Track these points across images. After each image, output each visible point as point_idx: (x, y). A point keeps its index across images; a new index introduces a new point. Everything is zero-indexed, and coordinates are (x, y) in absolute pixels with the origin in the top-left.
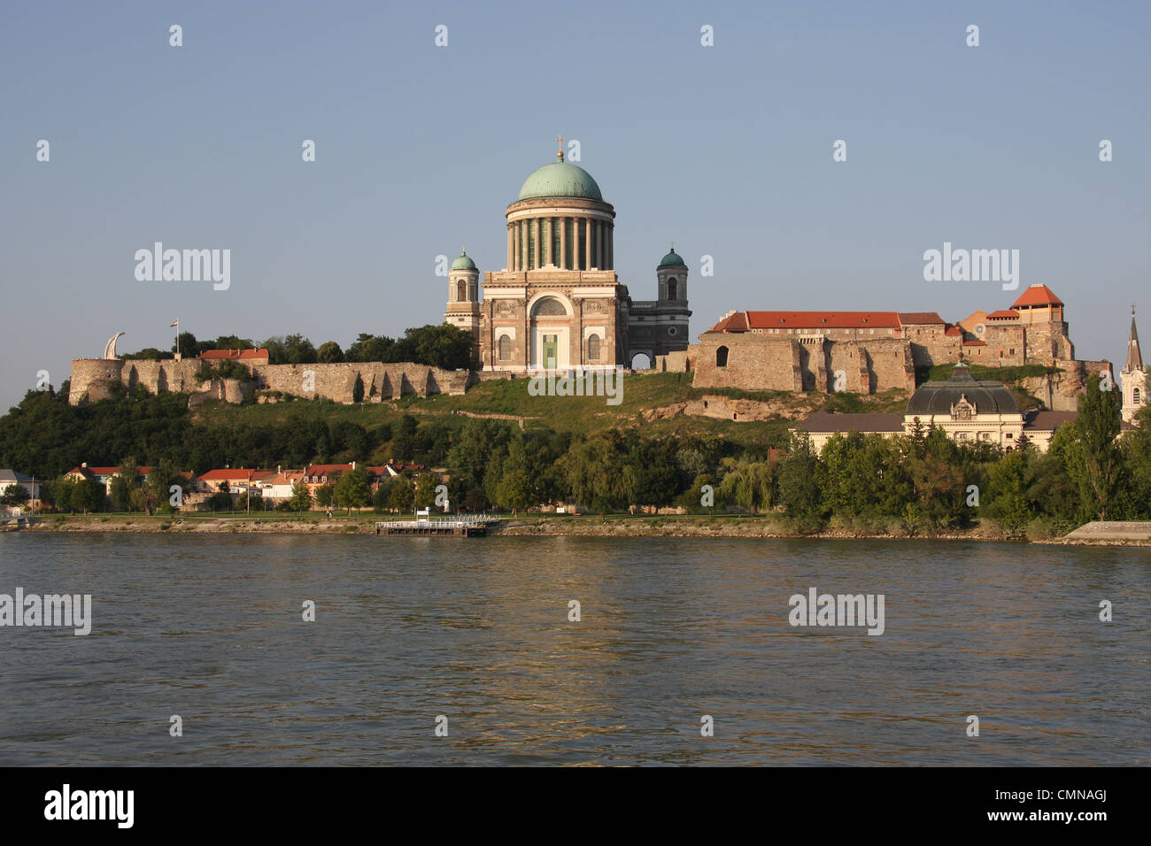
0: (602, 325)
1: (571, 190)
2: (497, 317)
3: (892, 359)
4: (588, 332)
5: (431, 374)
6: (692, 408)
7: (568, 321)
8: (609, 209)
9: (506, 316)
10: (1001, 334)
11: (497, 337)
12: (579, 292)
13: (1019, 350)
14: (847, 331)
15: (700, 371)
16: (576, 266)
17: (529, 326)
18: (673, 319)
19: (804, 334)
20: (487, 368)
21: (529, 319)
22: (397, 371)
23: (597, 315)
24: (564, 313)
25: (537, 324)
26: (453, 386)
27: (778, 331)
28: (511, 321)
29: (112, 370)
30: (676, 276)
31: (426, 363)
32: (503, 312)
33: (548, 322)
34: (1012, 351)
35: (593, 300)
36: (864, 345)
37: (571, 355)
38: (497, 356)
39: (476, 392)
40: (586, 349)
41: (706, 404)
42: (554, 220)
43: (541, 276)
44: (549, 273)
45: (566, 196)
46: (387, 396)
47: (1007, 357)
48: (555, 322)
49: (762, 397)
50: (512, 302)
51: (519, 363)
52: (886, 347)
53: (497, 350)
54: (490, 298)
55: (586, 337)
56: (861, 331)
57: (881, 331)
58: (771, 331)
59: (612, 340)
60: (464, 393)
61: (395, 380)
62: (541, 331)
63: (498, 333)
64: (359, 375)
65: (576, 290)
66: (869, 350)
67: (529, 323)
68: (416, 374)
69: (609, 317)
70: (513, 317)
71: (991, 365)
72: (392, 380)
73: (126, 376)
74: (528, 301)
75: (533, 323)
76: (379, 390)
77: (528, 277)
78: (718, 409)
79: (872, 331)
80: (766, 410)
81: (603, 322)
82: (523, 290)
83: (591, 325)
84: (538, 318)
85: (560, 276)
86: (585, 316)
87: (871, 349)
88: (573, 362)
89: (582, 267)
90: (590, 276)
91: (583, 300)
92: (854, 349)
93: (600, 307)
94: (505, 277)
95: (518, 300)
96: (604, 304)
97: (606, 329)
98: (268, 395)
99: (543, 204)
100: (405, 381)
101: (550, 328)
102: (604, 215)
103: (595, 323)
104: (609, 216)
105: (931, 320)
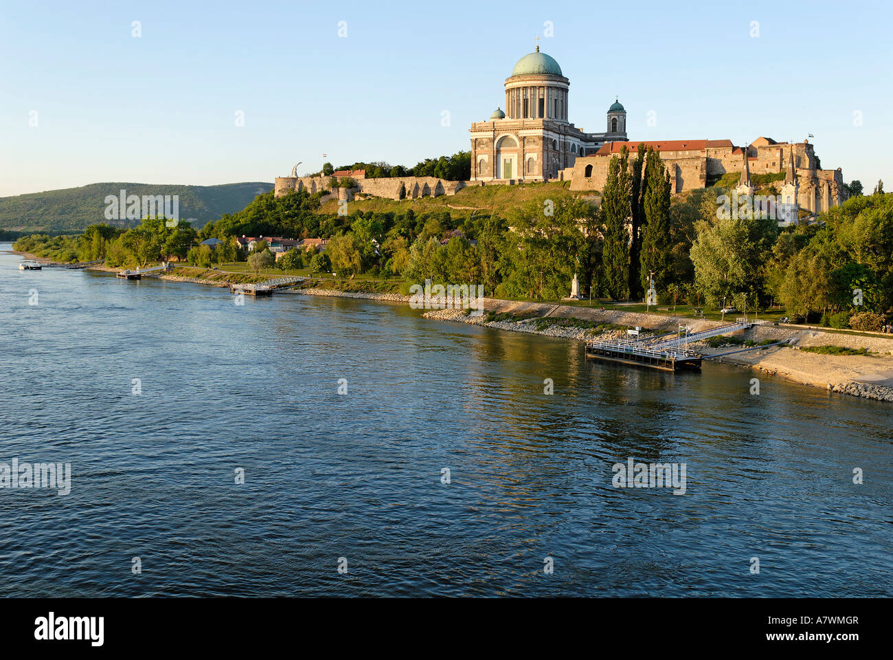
0: (535, 152)
1: (536, 70)
2: (478, 149)
3: (694, 170)
4: (527, 156)
5: (440, 183)
7: (516, 151)
9: (483, 148)
10: (767, 152)
11: (478, 161)
12: (523, 133)
13: (778, 163)
14: (671, 153)
15: (574, 180)
16: (522, 115)
17: (495, 154)
20: (472, 179)
21: (495, 150)
22: (422, 181)
23: (532, 146)
24: (516, 145)
25: (501, 152)
26: (449, 189)
28: (486, 151)
29: (291, 183)
30: (616, 117)
31: (437, 177)
32: (482, 146)
33: (506, 151)
34: (774, 164)
35: (530, 137)
36: (677, 162)
37: (518, 170)
38: (479, 172)
39: (460, 193)
40: (526, 166)
42: (525, 88)
43: (502, 124)
44: (506, 123)
45: (533, 73)
46: (415, 196)
47: (770, 168)
48: (512, 151)
50: (486, 140)
51: (490, 176)
52: (690, 163)
53: (478, 168)
54: (474, 138)
55: (527, 159)
56: (680, 153)
57: (693, 152)
59: (540, 161)
60: (454, 194)
61: (421, 185)
62: (503, 156)
63: (479, 158)
64: (404, 184)
65: (521, 132)
66: (679, 165)
67: (495, 152)
68: (432, 182)
69: (539, 147)
70: (486, 149)
71: (760, 173)
72: (420, 187)
73: (297, 186)
74: (494, 139)
75: (498, 151)
76: (411, 193)
77: (495, 125)
79: (687, 153)
81: (536, 150)
82: (492, 133)
83: (529, 153)
84: (502, 148)
85: (513, 123)
86: (526, 147)
87: (681, 164)
88: (518, 174)
89: (526, 116)
90: (529, 123)
91: (525, 137)
93: (534, 141)
94: (482, 125)
95: (489, 139)
96: (536, 139)
97: (538, 155)
98: (361, 195)
99: (520, 79)
100: (426, 187)
101: (508, 155)
102: (559, 83)
103: (532, 151)
104: (565, 85)
105: (727, 144)
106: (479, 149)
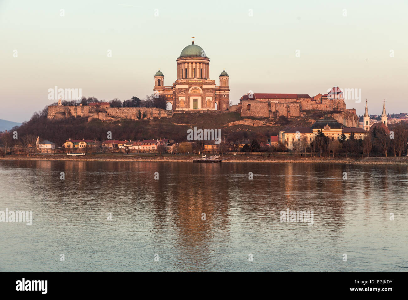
0: (211, 96)
3: (297, 108)
4: (207, 99)
5: (161, 111)
6: (241, 122)
7: (201, 95)
8: (208, 59)
9: (182, 93)
10: (326, 101)
12: (204, 87)
14: (283, 100)
15: (242, 111)
18: (225, 92)
19: (272, 101)
21: (189, 94)
23: (210, 93)
24: (200, 93)
25: (192, 96)
26: (168, 115)
27: (264, 99)
30: (225, 79)
33: (195, 95)
35: (208, 89)
36: (288, 104)
37: (202, 105)
38: (180, 105)
39: (175, 116)
40: (206, 103)
41: (245, 121)
43: (193, 82)
44: (196, 81)
47: (328, 107)
48: (197, 95)
49: (261, 119)
50: (184, 89)
51: (186, 108)
54: (178, 88)
56: (287, 100)
57: (293, 99)
58: (262, 99)
59: (214, 101)
60: (172, 117)
62: (193, 98)
63: (180, 98)
64: (139, 111)
65: (203, 86)
67: (189, 96)
69: (213, 94)
70: (185, 94)
71: (323, 110)
74: (189, 89)
77: (189, 82)
78: (248, 122)
79: (290, 100)
80: (262, 123)
81: (212, 96)
82: (188, 86)
83: (208, 96)
84: (192, 94)
85: (199, 82)
86: (206, 94)
87: (290, 105)
88: (202, 107)
90: (208, 82)
91: (206, 89)
92: (285, 105)
94: (182, 82)
95: (186, 88)
96: (212, 90)
97: (213, 98)
98: (110, 117)
99: (190, 58)
101: (195, 97)
102: (207, 61)
103: (209, 96)
104: (208, 61)
105: (307, 96)
106: (180, 94)
